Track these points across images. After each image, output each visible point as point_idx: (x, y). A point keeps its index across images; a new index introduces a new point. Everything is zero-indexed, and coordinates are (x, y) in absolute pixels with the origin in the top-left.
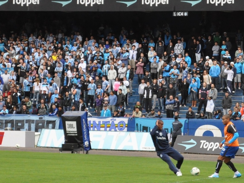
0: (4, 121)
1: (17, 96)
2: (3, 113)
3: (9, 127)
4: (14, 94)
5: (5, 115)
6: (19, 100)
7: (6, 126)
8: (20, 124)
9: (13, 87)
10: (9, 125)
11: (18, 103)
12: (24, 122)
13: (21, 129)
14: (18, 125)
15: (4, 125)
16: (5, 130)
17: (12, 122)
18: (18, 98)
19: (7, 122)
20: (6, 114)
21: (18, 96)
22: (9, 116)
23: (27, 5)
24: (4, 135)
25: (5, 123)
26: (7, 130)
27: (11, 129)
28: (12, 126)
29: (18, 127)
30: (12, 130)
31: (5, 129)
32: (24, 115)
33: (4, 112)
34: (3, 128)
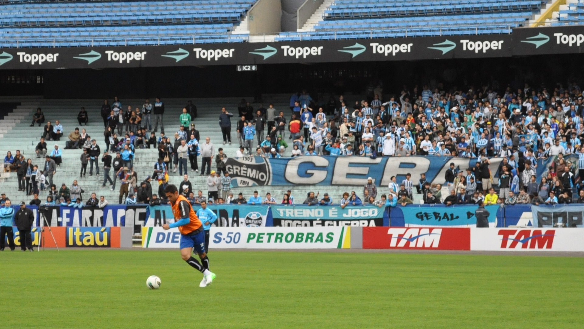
0: (552, 214)
1: (568, 177)
2: (550, 202)
3: (560, 223)
4: (563, 175)
5: (554, 205)
6: (571, 183)
7: (556, 221)
8: (575, 218)
9: (561, 164)
10: (560, 219)
11: (570, 187)
12: (582, 215)
13: (577, 226)
14: (572, 220)
15: (553, 220)
16: (554, 227)
17: (563, 215)
18: (571, 180)
19: (556, 216)
20: (555, 203)
21: (571, 177)
22: (560, 207)
23: (578, 45)
24: (556, 234)
25: (554, 217)
26: (557, 226)
27: (563, 225)
28: (564, 221)
29: (574, 223)
30: (565, 226)
31: (555, 225)
32: (581, 204)
33: (552, 201)
34: (551, 225)
